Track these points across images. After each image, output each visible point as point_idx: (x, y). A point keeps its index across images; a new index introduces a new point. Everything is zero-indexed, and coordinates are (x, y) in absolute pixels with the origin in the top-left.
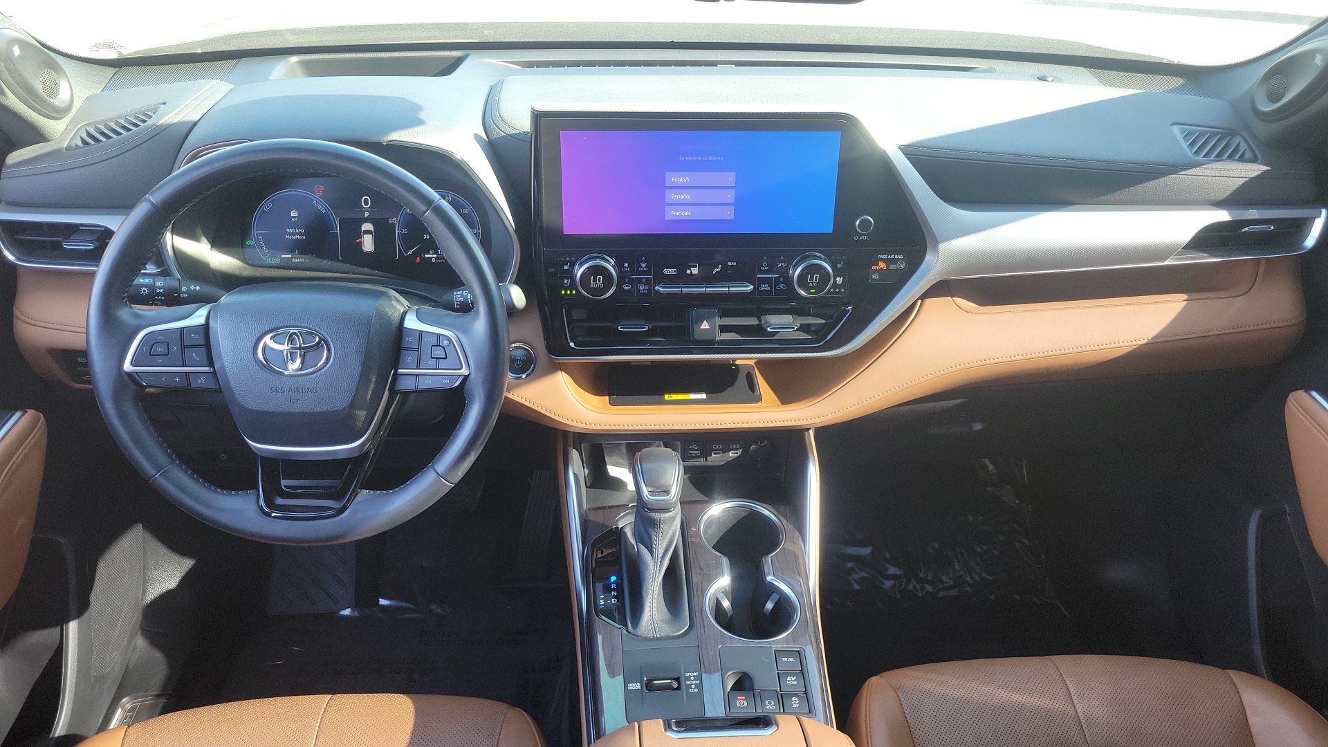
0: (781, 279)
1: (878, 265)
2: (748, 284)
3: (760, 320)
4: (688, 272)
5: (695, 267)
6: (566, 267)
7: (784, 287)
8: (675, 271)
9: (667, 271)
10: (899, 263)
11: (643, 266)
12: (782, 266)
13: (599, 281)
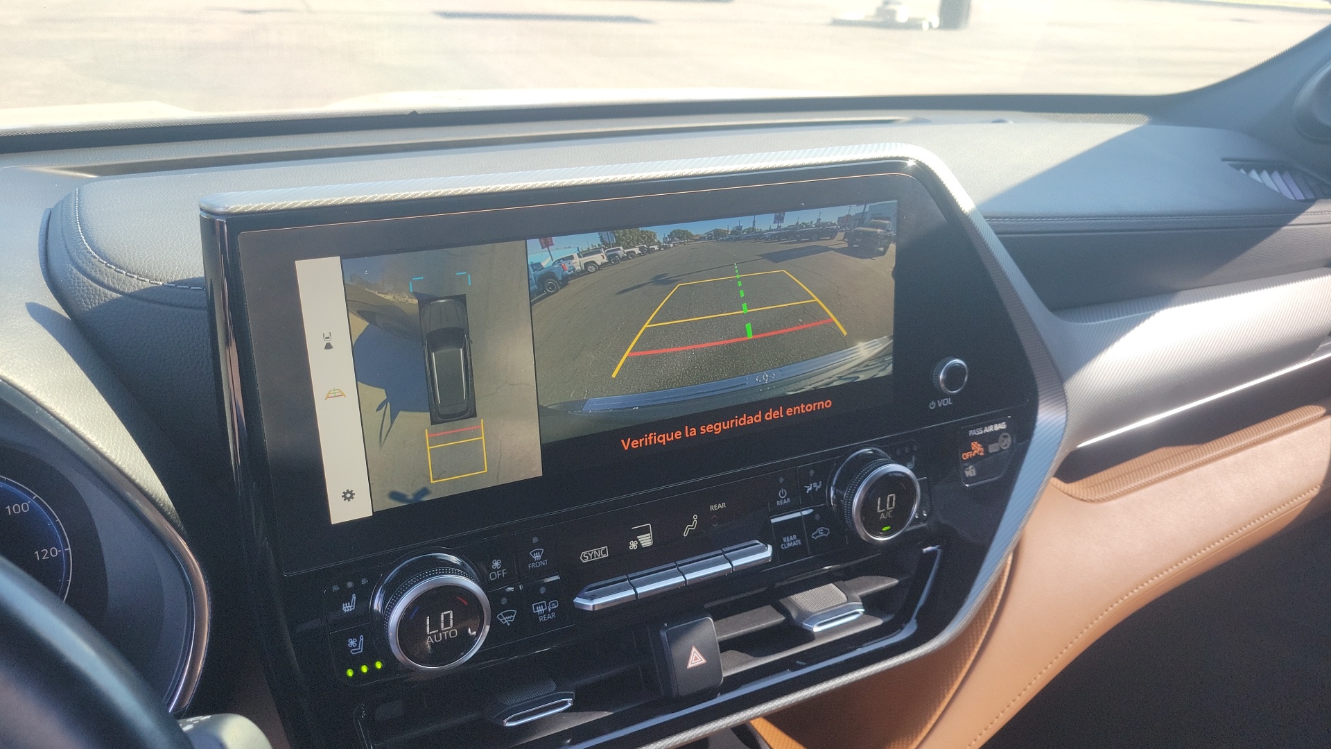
0: (817, 517)
1: (970, 450)
2: (758, 542)
3: (783, 610)
4: (633, 545)
5: (645, 531)
6: (347, 608)
7: (825, 532)
8: (604, 552)
9: (586, 556)
10: (1001, 438)
11: (537, 556)
12: (814, 489)
13: (447, 624)
